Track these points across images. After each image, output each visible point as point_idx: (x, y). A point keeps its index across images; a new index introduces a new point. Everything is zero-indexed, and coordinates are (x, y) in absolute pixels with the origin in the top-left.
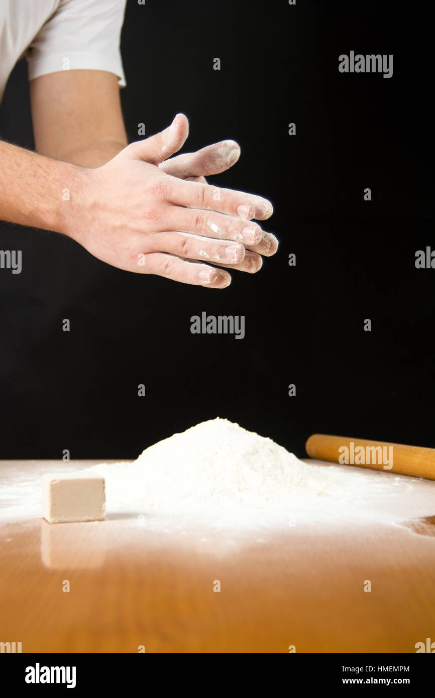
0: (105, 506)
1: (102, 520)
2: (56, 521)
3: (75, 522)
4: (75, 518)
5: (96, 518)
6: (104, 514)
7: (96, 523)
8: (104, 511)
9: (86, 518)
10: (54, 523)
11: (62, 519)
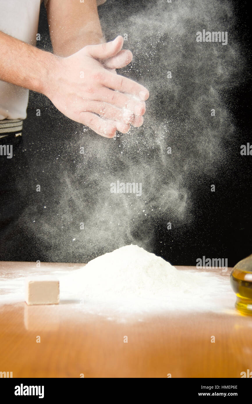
0: (59, 296)
1: (58, 304)
2: (32, 304)
3: (42, 305)
4: (42, 303)
5: (55, 303)
6: (59, 301)
7: (54, 305)
8: (59, 299)
9: (48, 303)
10: (30, 305)
11: (35, 303)
